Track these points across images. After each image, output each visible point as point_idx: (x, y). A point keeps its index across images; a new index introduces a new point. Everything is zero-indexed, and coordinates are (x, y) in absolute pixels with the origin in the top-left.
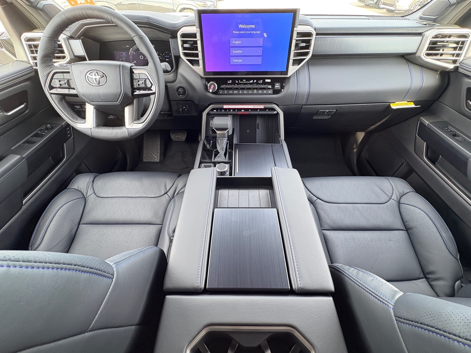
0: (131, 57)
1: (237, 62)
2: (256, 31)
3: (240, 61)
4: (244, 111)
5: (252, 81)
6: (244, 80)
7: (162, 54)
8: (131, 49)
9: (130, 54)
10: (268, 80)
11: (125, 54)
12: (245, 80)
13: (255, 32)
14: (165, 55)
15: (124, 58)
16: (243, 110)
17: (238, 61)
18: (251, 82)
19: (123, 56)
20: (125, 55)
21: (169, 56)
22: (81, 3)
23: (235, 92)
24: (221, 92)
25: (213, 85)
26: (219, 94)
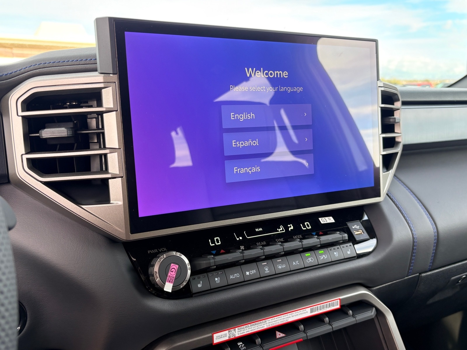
1: (246, 173)
2: (292, 86)
3: (254, 170)
5: (282, 228)
6: (257, 230)
10: (327, 218)
12: (261, 229)
13: (289, 90)
16: (279, 335)
17: (248, 170)
18: (281, 230)
23: (248, 273)
24: (199, 286)
25: (173, 263)
26: (194, 295)
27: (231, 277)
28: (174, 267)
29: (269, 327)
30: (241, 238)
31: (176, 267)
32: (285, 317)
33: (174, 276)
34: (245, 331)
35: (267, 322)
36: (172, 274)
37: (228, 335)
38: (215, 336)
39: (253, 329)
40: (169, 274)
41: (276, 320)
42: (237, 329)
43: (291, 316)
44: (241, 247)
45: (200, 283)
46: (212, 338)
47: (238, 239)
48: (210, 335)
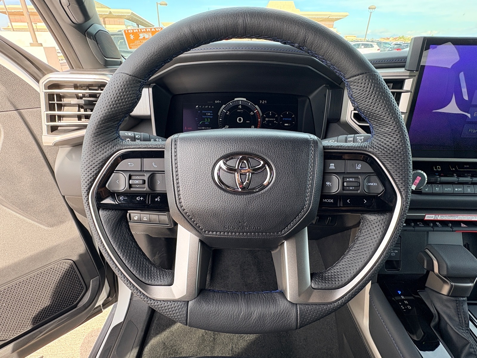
0: (221, 119)
4: (465, 226)
7: (279, 115)
8: (224, 106)
9: (219, 114)
11: (211, 114)
14: (283, 117)
15: (207, 120)
16: (463, 225)
19: (207, 117)
20: (210, 116)
21: (290, 119)
22: (144, 37)
23: (456, 189)
24: (426, 190)
25: (419, 176)
26: (423, 194)
27: (446, 189)
28: (419, 178)
29: (458, 219)
30: (454, 169)
31: (420, 178)
32: (471, 217)
33: (418, 182)
34: (444, 218)
35: (459, 217)
36: (417, 181)
37: (434, 217)
38: (427, 216)
39: (449, 218)
40: (415, 181)
41: (464, 217)
42: (440, 216)
43: (475, 217)
44: (454, 174)
45: (427, 188)
46: (425, 216)
47: (452, 169)
48: (424, 214)
